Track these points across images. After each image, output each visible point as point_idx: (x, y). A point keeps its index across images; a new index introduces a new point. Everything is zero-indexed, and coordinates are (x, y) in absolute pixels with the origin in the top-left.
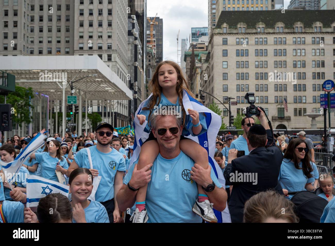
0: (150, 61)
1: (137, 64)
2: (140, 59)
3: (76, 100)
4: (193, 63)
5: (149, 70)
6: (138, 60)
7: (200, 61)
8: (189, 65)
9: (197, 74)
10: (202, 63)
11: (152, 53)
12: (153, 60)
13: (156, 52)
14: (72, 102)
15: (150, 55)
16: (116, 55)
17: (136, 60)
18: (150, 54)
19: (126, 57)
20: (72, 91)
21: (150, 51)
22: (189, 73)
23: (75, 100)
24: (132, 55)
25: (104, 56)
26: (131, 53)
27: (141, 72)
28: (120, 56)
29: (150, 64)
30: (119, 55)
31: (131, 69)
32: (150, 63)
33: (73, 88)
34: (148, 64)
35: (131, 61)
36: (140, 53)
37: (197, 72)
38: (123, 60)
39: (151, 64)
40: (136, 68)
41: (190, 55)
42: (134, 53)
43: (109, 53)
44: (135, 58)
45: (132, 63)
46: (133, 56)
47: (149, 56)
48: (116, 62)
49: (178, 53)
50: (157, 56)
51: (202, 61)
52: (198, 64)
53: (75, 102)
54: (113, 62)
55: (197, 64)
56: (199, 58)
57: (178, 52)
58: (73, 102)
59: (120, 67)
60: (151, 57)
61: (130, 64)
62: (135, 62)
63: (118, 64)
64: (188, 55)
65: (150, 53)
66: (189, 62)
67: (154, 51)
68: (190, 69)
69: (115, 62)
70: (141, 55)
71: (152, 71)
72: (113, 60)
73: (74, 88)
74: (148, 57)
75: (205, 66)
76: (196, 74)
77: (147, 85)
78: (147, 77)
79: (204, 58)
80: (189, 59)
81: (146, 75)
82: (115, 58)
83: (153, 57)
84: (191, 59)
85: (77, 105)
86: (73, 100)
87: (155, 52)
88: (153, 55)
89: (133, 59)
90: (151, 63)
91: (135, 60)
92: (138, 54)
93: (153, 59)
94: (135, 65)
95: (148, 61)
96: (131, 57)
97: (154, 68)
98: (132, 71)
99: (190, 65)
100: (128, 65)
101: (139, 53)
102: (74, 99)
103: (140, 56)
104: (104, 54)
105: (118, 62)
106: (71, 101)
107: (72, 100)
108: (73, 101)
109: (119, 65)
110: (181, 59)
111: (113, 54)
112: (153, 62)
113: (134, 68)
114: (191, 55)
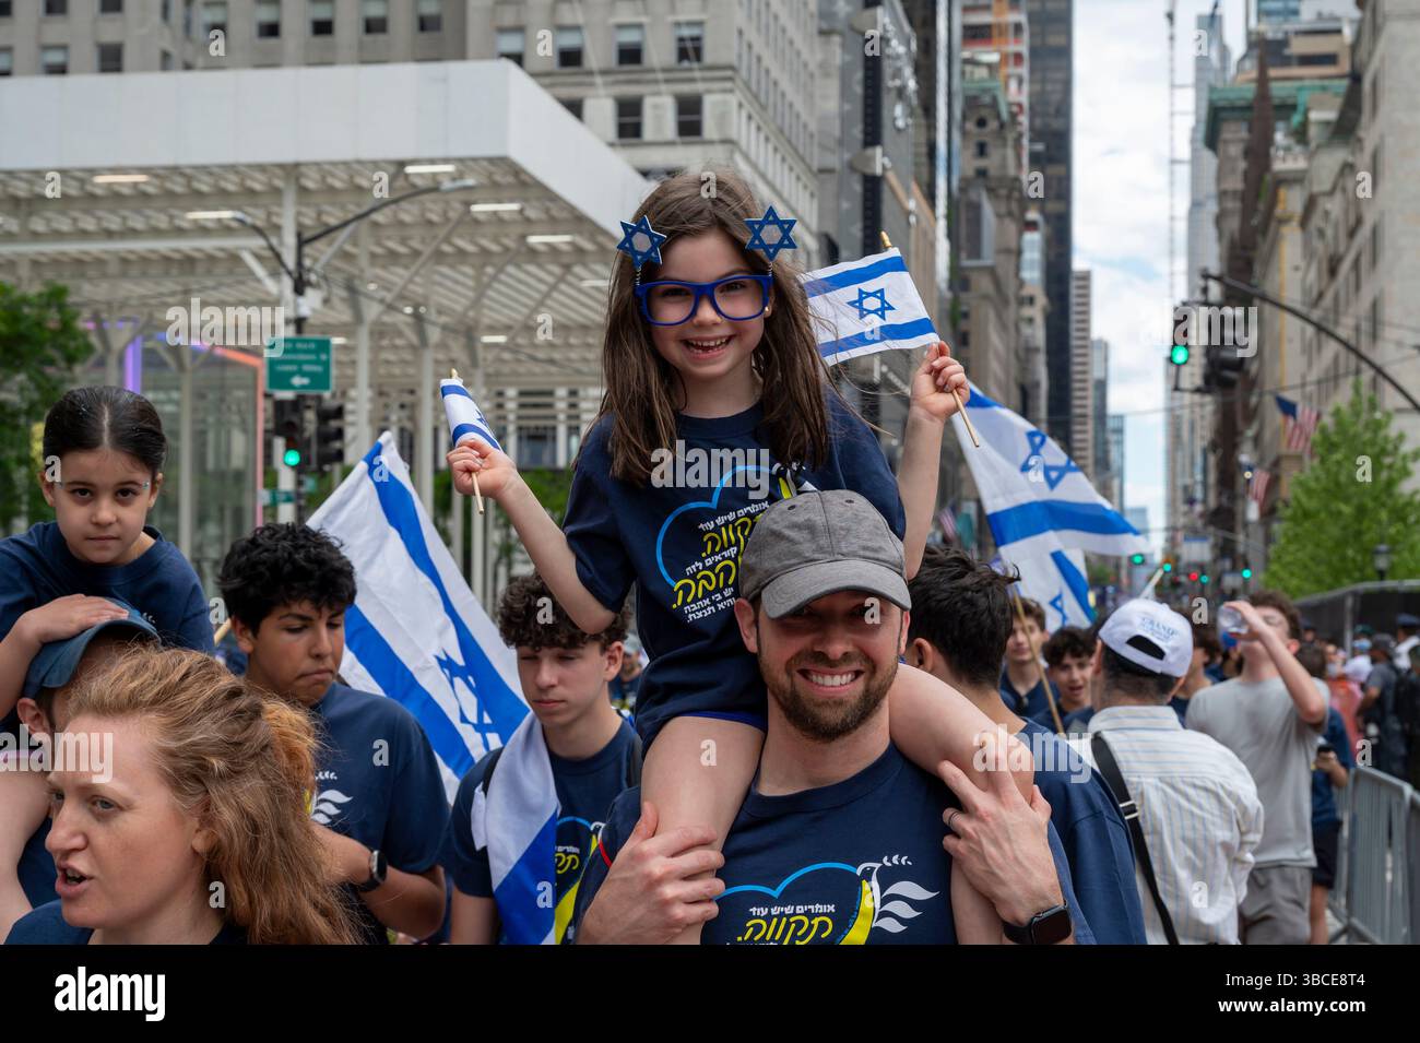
0: (982, 150)
1: (879, 161)
2: (899, 130)
3: (326, 365)
4: (1258, 153)
5: (976, 209)
6: (887, 133)
7: (1301, 135)
8: (1233, 171)
9: (1283, 221)
10: (1313, 145)
11: (995, 100)
12: (1004, 145)
13: (1031, 95)
14: (297, 381)
15: (984, 113)
16: (733, 99)
17: (872, 136)
18: (985, 106)
19: (804, 117)
20: (301, 300)
21: (985, 91)
22: (1234, 224)
23: (318, 369)
24: (847, 107)
25: (656, 107)
26: (844, 94)
27: (908, 213)
28: (764, 108)
29: (982, 173)
30: (756, 97)
31: (838, 196)
32: (982, 163)
33: (309, 284)
34: (970, 173)
35: (841, 142)
36: (901, 92)
37: (1279, 211)
38: (781, 131)
39: (993, 172)
40: (873, 187)
41: (1242, 109)
42: (858, 89)
43: (686, 88)
44: (866, 124)
45: (847, 156)
46: (856, 108)
47: (981, 123)
48: (728, 147)
49: (1172, 104)
50: (1038, 122)
51: (1313, 131)
52: (1287, 160)
53: (321, 380)
54: (711, 142)
55: (1284, 160)
56: (1296, 119)
57: (1172, 95)
58: (306, 381)
59: (763, 176)
60: (993, 125)
61: (833, 161)
62: (869, 151)
63: (746, 157)
64: (1233, 109)
65: (987, 99)
66: (1235, 150)
67: (1016, 93)
68: (1243, 200)
69: (726, 141)
70: (909, 105)
71: (999, 216)
72: (710, 129)
73: (313, 278)
74: (970, 126)
75: (1332, 160)
76: (1273, 225)
77: (956, 301)
78: (963, 255)
79: (1324, 113)
80: (1236, 135)
81: (951, 234)
82: (722, 119)
83: (1002, 126)
84: (1250, 130)
85: (334, 404)
86: (307, 368)
87: (1024, 99)
88: (1005, 115)
89: (857, 132)
90: (991, 163)
91: (866, 133)
92: (887, 99)
93: (1004, 140)
94: (868, 171)
95: (972, 149)
96: (844, 119)
97: (1009, 197)
98: (845, 205)
99: (1246, 174)
100: (822, 171)
101: (893, 94)
102: (312, 357)
103: (899, 110)
104: (658, 94)
105: (743, 143)
106: (292, 374)
107: (300, 363)
108: (303, 374)
109: (754, 166)
110: (1193, 141)
111: (709, 92)
112: (1004, 158)
113: (858, 188)
114: (1249, 108)
